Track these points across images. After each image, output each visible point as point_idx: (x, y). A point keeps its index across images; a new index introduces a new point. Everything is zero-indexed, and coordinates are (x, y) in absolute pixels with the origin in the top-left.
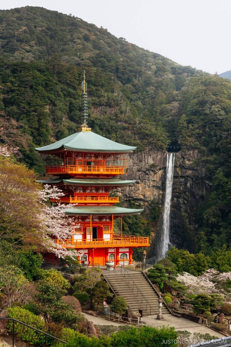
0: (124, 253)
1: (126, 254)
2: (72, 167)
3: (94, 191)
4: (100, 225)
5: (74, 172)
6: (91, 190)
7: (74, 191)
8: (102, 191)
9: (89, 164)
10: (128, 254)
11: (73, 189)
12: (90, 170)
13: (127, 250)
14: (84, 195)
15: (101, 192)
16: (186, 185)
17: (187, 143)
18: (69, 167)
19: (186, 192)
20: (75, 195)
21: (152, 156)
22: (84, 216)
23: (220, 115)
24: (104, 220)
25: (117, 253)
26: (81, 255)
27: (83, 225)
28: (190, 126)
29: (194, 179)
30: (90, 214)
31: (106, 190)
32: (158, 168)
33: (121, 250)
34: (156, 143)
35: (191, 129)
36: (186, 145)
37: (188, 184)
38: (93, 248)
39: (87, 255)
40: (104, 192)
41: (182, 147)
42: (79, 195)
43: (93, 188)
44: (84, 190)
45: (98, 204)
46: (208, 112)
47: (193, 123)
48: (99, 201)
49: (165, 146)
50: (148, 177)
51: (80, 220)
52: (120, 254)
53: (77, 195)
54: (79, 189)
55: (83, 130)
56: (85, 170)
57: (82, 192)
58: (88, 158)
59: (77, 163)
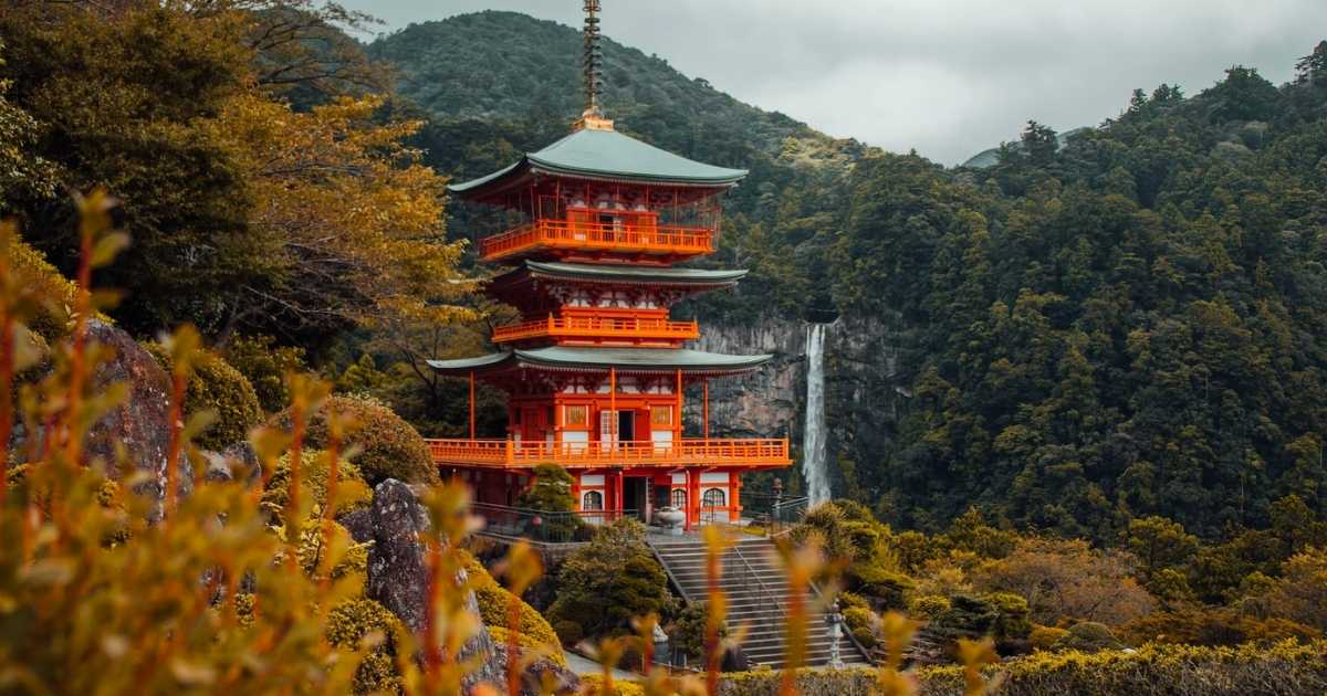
0: (714, 488)
1: (721, 491)
2: (554, 225)
3: (622, 305)
4: (640, 404)
5: (561, 242)
6: (614, 300)
7: (562, 301)
8: (647, 303)
9: (607, 219)
10: (726, 490)
11: (557, 296)
12: (609, 237)
13: (724, 478)
14: (593, 315)
15: (642, 306)
16: (850, 397)
17: (852, 300)
18: (544, 224)
19: (851, 413)
20: (563, 314)
21: (771, 332)
22: (592, 377)
23: (928, 237)
24: (654, 391)
25: (694, 486)
26: (583, 492)
27: (591, 402)
28: (859, 261)
29: (869, 385)
30: (609, 366)
31: (660, 301)
32: (786, 359)
33: (704, 478)
34: (781, 302)
35: (862, 269)
36: (850, 305)
37: (856, 396)
38: (620, 469)
39: (602, 492)
40: (652, 307)
41: (841, 310)
42: (579, 315)
43: (618, 295)
44: (594, 299)
45: (636, 340)
46: (898, 230)
47: (865, 255)
48: (638, 332)
49: (801, 309)
50: (764, 381)
51: (581, 390)
52: (702, 491)
53: (571, 314)
54: (576, 294)
55: (589, 127)
56: (594, 237)
57: (585, 304)
58: (603, 206)
59: (571, 216)
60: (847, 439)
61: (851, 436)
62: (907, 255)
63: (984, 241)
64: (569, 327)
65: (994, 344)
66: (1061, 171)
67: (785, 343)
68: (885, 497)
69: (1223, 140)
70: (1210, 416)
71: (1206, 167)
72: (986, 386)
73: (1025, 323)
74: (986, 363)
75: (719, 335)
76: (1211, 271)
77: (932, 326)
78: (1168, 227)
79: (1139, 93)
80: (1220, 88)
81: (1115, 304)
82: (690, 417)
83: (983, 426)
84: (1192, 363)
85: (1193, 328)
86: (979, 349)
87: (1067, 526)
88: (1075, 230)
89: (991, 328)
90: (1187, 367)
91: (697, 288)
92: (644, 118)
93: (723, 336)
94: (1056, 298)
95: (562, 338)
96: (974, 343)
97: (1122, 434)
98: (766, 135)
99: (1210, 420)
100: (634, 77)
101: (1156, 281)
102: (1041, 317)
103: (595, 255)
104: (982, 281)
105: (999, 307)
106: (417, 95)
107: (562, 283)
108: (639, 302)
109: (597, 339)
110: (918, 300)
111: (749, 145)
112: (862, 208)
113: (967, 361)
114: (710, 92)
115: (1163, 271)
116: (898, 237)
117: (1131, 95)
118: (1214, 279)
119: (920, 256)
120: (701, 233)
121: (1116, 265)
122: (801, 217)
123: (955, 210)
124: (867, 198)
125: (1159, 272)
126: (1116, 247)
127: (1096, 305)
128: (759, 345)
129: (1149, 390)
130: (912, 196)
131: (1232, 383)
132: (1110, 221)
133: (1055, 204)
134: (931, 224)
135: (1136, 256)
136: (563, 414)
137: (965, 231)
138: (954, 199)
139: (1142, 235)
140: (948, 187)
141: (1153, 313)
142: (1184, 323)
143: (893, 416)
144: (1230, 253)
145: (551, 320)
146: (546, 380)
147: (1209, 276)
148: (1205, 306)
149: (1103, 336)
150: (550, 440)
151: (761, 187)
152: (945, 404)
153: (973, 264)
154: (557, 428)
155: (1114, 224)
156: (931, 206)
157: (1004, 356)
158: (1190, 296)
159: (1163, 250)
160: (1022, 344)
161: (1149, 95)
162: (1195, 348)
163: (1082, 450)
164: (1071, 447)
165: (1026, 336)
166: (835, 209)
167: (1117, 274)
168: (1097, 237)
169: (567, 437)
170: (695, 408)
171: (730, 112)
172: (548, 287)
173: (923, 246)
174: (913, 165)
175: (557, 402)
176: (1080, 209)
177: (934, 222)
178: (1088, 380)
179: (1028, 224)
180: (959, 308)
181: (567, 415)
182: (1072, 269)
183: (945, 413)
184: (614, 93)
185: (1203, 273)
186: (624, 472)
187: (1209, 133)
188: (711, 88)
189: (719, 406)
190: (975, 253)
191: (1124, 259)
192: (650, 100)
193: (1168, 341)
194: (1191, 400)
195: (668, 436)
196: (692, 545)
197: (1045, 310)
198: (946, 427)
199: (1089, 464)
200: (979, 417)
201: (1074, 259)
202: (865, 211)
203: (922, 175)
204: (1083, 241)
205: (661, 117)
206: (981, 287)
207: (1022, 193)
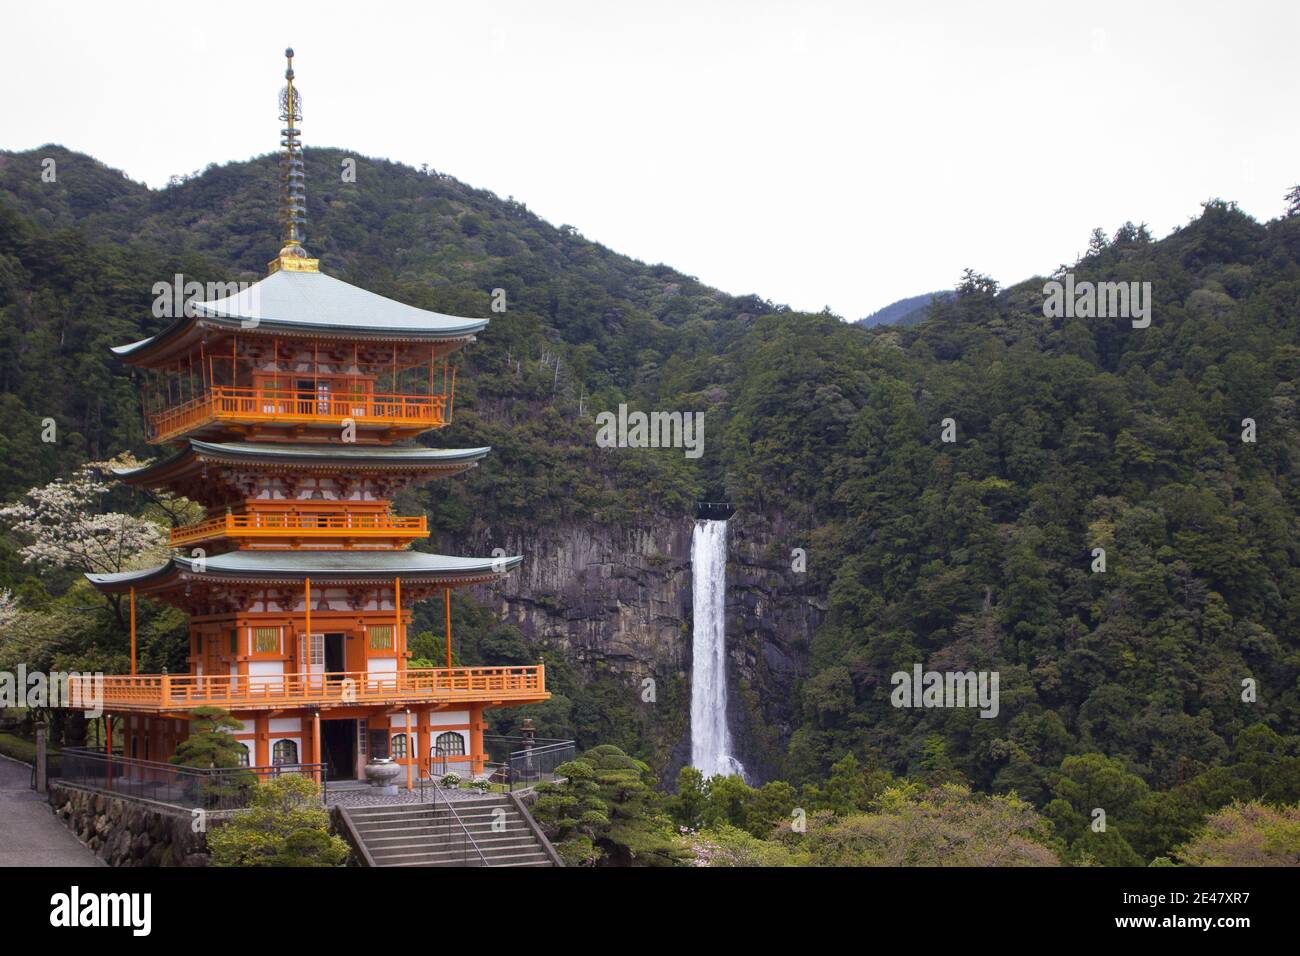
0: (450, 733)
1: (459, 736)
2: (231, 394)
3: (328, 495)
4: (352, 624)
5: (242, 416)
6: (317, 491)
7: (246, 492)
8: (362, 493)
10: (466, 734)
11: (240, 486)
12: (306, 409)
13: (464, 718)
14: (290, 510)
15: (356, 497)
16: (751, 611)
17: (750, 492)
18: (216, 393)
19: (752, 631)
20: (248, 509)
21: (653, 532)
22: (287, 590)
23: (841, 412)
24: (372, 606)
25: (422, 730)
26: (272, 742)
27: (286, 623)
28: (757, 444)
29: (774, 595)
30: (302, 575)
31: (379, 491)
32: (671, 566)
33: (437, 720)
34: (662, 495)
35: (762, 453)
36: (748, 498)
37: (759, 610)
38: (318, 709)
39: (298, 741)
40: (368, 498)
41: (738, 505)
42: (271, 510)
43: (322, 483)
44: (290, 488)
45: (346, 540)
46: (806, 404)
47: (766, 435)
48: (348, 531)
49: (689, 504)
50: (644, 594)
51: (273, 608)
52: (434, 735)
53: (257, 509)
54: (266, 483)
55: (286, 267)
56: (289, 409)
57: (278, 496)
58: (302, 368)
59: (259, 382)
60: (748, 663)
61: (754, 660)
62: (816, 434)
63: (911, 415)
64: (257, 527)
65: (925, 541)
66: (1005, 329)
67: (669, 546)
68: (797, 734)
69: (1202, 286)
70: (1191, 624)
71: (1180, 320)
72: (917, 596)
73: (961, 515)
74: (915, 566)
75: (588, 538)
76: (1187, 447)
77: (849, 520)
78: (1132, 394)
79: (1098, 234)
80: (1195, 226)
81: (1071, 489)
82: (553, 640)
83: (914, 642)
84: (1166, 561)
85: (1167, 516)
86: (907, 549)
87: (1020, 765)
88: (1022, 399)
89: (921, 522)
90: (1161, 565)
91: (425, 472)
92: (495, 275)
93: (592, 539)
94: (1000, 484)
95: (244, 540)
96: (901, 541)
97: (1085, 651)
98: (649, 292)
99: (1191, 630)
100: (486, 224)
101: (1121, 460)
102: (981, 508)
103: (290, 432)
104: (910, 464)
105: (931, 497)
106: (218, 250)
107: (246, 469)
108: (352, 493)
109: (293, 540)
110: (831, 488)
111: (627, 304)
112: (762, 376)
113: (893, 564)
114: (580, 242)
115: (1129, 448)
116: (804, 413)
117: (1091, 236)
118: (1190, 456)
119: (831, 435)
120: (429, 402)
121: (1069, 442)
122: (690, 391)
123: (874, 378)
124: (767, 367)
125: (1124, 449)
126: (1070, 420)
127: (1049, 491)
128: (638, 549)
129: (1115, 595)
130: (821, 362)
131: (1217, 585)
132: (1062, 388)
133: (996, 368)
134: (845, 396)
135: (1096, 431)
136: (249, 639)
137: (886, 404)
138: (873, 365)
139: (1101, 404)
140: (866, 350)
141: (1118, 499)
142: (1155, 510)
143: (805, 633)
144: (1210, 423)
145: (230, 516)
146: (223, 596)
147: (1184, 452)
148: (1181, 490)
149: (1057, 528)
150: (234, 675)
151: (641, 355)
152: (866, 617)
153: (897, 445)
154: (240, 658)
155: (1068, 390)
156: (844, 374)
157: (937, 556)
158: (1163, 478)
159: (1129, 422)
160: (959, 542)
161: (1111, 237)
162: (1171, 541)
163: (1035, 670)
164: (1023, 667)
165: (963, 530)
166: (730, 380)
167: (1071, 453)
168: (1048, 407)
169: (254, 669)
170: (558, 629)
171: (603, 265)
172: (224, 474)
173: (836, 423)
174: (826, 324)
175: (240, 624)
176: (1027, 373)
177: (848, 394)
178: (1042, 583)
179: (963, 394)
180: (882, 498)
181: (254, 641)
182: (1019, 448)
183: (868, 629)
184: (460, 244)
185: (1178, 449)
186: (322, 713)
187: (1183, 281)
188: (582, 237)
189: (589, 626)
190: (899, 430)
191: (1078, 434)
192: (504, 252)
193: (1137, 534)
194: (1167, 605)
195: (392, 665)
196: (402, 809)
197: (986, 501)
198: (869, 645)
199: (1045, 687)
200: (909, 633)
201: (1020, 434)
202: (765, 382)
203: (834, 336)
204: (1030, 414)
205: (517, 273)
206: (908, 472)
207: (957, 357)
